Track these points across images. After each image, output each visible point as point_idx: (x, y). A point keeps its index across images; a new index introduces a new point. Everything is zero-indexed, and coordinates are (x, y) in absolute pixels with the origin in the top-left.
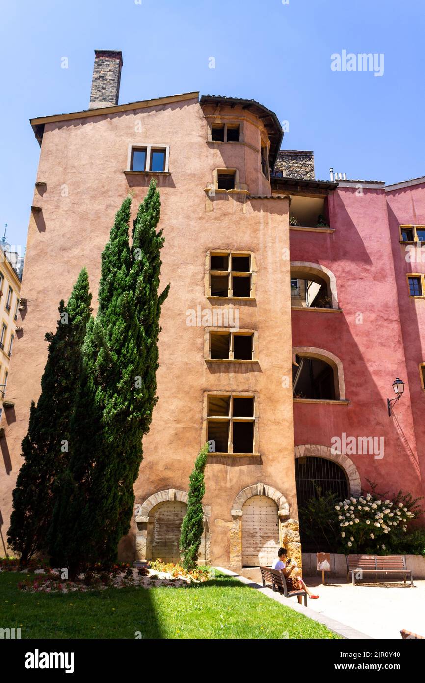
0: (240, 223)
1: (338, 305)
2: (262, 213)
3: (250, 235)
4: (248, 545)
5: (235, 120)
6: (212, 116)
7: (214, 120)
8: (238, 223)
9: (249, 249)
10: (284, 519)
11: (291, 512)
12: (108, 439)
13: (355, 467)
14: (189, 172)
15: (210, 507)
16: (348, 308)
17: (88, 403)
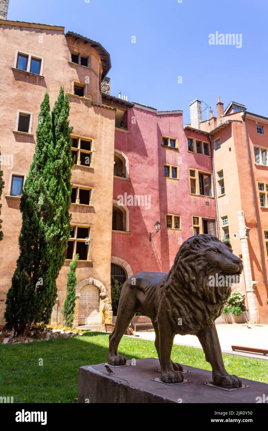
0: (86, 120)
1: (129, 177)
2: (99, 116)
3: (92, 128)
4: (81, 313)
5: (87, 53)
6: (73, 46)
7: (74, 49)
8: (85, 119)
9: (91, 137)
10: (103, 298)
11: (107, 294)
12: (49, 251)
13: (131, 269)
14: (56, 79)
15: (61, 291)
16: (134, 179)
17: (35, 229)
